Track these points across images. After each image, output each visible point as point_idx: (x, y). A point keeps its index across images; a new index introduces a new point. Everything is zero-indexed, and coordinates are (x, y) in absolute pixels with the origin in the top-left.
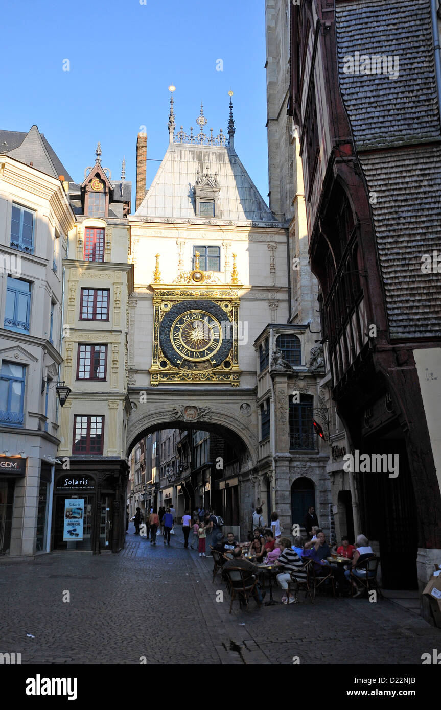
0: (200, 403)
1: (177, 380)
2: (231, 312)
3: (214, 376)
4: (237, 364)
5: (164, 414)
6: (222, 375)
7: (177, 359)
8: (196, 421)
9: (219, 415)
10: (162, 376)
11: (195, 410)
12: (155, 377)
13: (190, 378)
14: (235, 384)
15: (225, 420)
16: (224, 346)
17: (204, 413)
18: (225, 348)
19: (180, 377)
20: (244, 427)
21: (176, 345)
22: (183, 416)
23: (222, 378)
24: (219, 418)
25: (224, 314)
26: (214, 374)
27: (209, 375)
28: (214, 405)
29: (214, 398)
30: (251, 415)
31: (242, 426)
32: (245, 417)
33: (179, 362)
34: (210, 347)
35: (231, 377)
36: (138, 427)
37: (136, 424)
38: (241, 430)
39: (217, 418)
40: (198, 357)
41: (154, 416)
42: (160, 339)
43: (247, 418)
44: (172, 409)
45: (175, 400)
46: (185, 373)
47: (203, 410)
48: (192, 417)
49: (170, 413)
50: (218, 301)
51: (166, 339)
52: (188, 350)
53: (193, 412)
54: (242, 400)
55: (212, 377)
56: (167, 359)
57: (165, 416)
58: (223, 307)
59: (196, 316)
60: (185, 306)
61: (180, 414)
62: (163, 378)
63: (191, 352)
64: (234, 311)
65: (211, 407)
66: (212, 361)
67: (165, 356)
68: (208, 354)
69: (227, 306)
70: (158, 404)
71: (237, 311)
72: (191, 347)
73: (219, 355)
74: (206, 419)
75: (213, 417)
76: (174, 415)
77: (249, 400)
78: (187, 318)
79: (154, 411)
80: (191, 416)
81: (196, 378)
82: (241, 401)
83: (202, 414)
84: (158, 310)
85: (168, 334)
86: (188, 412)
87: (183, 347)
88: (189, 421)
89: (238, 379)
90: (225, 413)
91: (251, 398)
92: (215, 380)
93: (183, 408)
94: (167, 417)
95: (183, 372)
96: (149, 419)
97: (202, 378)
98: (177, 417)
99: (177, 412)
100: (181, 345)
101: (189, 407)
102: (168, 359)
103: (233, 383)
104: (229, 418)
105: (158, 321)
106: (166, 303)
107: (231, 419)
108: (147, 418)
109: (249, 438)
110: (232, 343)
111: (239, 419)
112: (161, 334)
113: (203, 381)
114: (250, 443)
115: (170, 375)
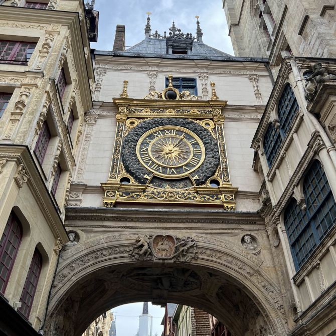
0: (180, 232)
1: (143, 199)
2: (214, 129)
3: (196, 195)
4: (228, 181)
5: (122, 249)
6: (208, 195)
7: (144, 174)
8: (172, 261)
9: (208, 252)
10: (121, 193)
11: (170, 243)
12: (111, 194)
13: (163, 197)
14: (230, 206)
15: (220, 261)
16: (209, 162)
17: (186, 248)
18: (210, 163)
19: (148, 195)
20: (252, 272)
21: (143, 160)
22: (151, 254)
23: (209, 199)
24: (209, 256)
25: (205, 130)
26: (197, 193)
27: (189, 194)
28: (199, 237)
29: (199, 225)
30: (260, 252)
31: (248, 270)
32: (253, 255)
33: (146, 176)
34: (188, 163)
35: (222, 197)
36: (76, 271)
37: (74, 265)
38: (248, 276)
39: (206, 257)
40: (173, 173)
41: (105, 253)
42: (122, 153)
43: (255, 256)
44: (134, 241)
45: (140, 228)
46: (155, 191)
47: (183, 242)
48: (166, 255)
49: (131, 248)
50: (197, 119)
51: (131, 153)
52: (159, 166)
53: (166, 247)
54: (243, 230)
55: (194, 197)
56: (130, 175)
57: (122, 252)
58: (203, 125)
59: (171, 132)
60: (155, 121)
61: (146, 247)
62: (122, 196)
63: (163, 167)
64: (218, 128)
65: (195, 238)
66: (193, 177)
67: (128, 171)
68: (186, 170)
69: (207, 124)
70: (113, 234)
71: (221, 128)
72: (163, 163)
73: (202, 170)
74: (188, 258)
75: (200, 256)
76: (136, 251)
77: (253, 230)
78: (159, 134)
79: (105, 245)
80: (164, 253)
81: (171, 197)
82: (240, 232)
83: (181, 249)
84: (122, 126)
85: (133, 148)
86: (160, 247)
87: (153, 163)
88: (161, 261)
89: (232, 199)
90: (219, 248)
91: (255, 227)
92: (198, 200)
93: (152, 240)
94: (126, 254)
95: (152, 189)
96: (97, 258)
97: (180, 197)
98: (141, 253)
99: (142, 246)
100: (151, 160)
101: (159, 237)
102: (132, 174)
103: (226, 205)
104: (225, 257)
105: (121, 136)
106: (132, 120)
107: (230, 259)
108: (94, 255)
109: (263, 290)
110: (219, 159)
111: (241, 257)
112: (123, 148)
113: (182, 201)
114: (267, 300)
115: (132, 192)
